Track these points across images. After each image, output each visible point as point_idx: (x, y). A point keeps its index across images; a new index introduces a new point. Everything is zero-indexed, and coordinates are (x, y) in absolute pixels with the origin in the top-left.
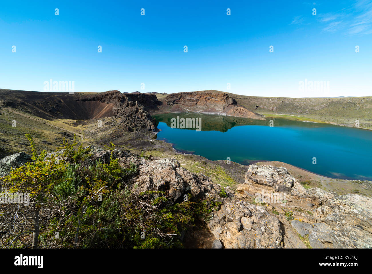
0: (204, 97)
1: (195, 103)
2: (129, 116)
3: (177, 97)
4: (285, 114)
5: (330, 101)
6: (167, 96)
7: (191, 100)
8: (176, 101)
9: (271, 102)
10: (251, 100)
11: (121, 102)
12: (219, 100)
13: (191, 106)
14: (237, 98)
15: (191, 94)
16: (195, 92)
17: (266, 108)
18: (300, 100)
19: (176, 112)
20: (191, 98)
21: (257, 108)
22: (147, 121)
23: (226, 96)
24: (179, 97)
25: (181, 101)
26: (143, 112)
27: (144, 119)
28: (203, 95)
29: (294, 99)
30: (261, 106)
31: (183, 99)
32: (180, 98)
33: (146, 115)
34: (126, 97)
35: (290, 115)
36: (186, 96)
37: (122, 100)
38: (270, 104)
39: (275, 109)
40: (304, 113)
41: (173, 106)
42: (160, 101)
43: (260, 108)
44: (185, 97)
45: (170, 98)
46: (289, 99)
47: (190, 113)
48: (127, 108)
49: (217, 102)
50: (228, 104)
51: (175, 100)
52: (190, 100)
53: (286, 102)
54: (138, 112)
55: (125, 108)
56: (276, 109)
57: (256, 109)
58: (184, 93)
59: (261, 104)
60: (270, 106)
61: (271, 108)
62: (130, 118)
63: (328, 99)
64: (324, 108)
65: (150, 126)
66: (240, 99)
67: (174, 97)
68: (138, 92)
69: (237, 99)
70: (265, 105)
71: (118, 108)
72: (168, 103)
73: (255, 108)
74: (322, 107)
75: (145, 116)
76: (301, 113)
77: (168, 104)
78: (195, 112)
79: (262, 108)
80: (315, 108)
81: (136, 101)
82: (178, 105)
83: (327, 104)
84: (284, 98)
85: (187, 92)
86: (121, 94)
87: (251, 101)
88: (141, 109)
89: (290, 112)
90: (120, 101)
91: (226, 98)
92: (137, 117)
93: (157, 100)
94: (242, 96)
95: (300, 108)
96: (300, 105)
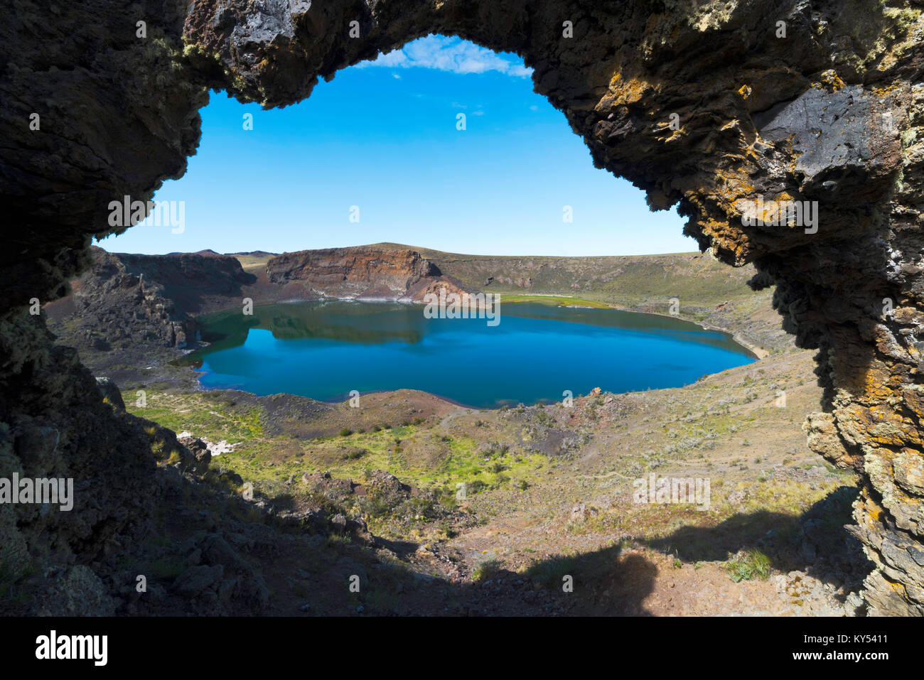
0: (363, 261)
1: (340, 275)
3: (297, 262)
4: (547, 293)
5: (627, 263)
6: (271, 262)
7: (331, 270)
8: (293, 273)
9: (521, 268)
10: (479, 265)
12: (398, 266)
13: (331, 283)
14: (445, 260)
15: (331, 253)
16: (341, 249)
17: (510, 281)
18: (576, 261)
19: (291, 301)
20: (332, 265)
21: (490, 283)
23: (413, 256)
24: (301, 261)
25: (308, 273)
28: (361, 256)
29: (566, 260)
30: (500, 278)
31: (311, 268)
32: (303, 266)
35: (556, 295)
36: (318, 259)
38: (520, 271)
39: (527, 282)
40: (582, 288)
41: (285, 286)
42: (253, 273)
43: (498, 282)
44: (316, 262)
45: (277, 266)
46: (556, 260)
47: (330, 301)
49: (395, 271)
50: (418, 276)
51: (291, 270)
52: (330, 269)
53: (552, 266)
55: (107, 293)
56: (531, 283)
57: (487, 285)
58: (314, 252)
59: (500, 272)
60: (519, 276)
61: (519, 282)
63: (626, 258)
64: (617, 276)
65: (173, 336)
66: (454, 262)
67: (288, 262)
68: (209, 251)
69: (446, 264)
70: (507, 276)
71: (90, 293)
72: (273, 279)
73: (485, 283)
74: (615, 275)
76: (577, 290)
77: (272, 281)
78: (341, 299)
79: (501, 281)
80: (603, 277)
81: (139, 275)
82: (297, 282)
83: (622, 269)
84: (547, 258)
85: (321, 250)
86: (108, 254)
87: (477, 267)
89: (556, 288)
91: (414, 262)
93: (242, 270)
94: (458, 256)
95: (576, 280)
96: (577, 271)
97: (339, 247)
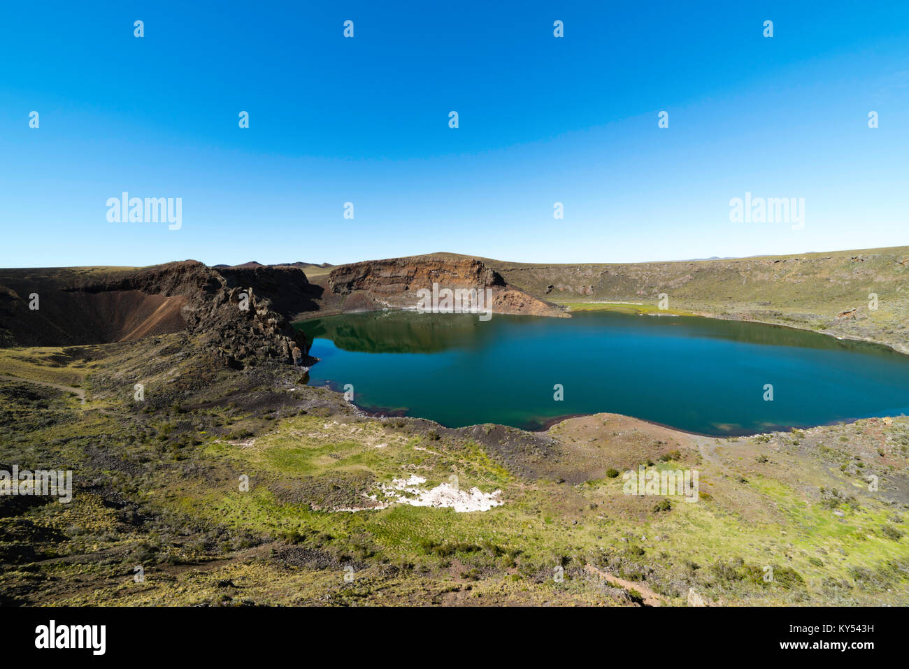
0: (425, 271)
1: (403, 285)
2: (230, 328)
3: (358, 273)
4: (611, 301)
5: (696, 269)
6: (333, 273)
7: (393, 280)
8: (355, 284)
9: (579, 276)
10: (536, 273)
11: (205, 291)
12: (461, 275)
13: (393, 293)
14: (502, 269)
15: (392, 263)
16: (401, 259)
17: (571, 289)
18: (639, 268)
19: (356, 311)
20: (394, 275)
21: (550, 291)
22: (281, 338)
23: (478, 266)
24: (363, 271)
25: (370, 284)
26: (268, 316)
27: (272, 333)
28: (423, 266)
29: (627, 266)
30: (560, 286)
31: (372, 279)
32: (365, 276)
33: (276, 322)
34: (219, 278)
35: (623, 303)
36: (380, 270)
37: (209, 287)
38: (579, 279)
39: (589, 290)
40: (650, 295)
41: (348, 296)
42: (315, 284)
43: (558, 290)
44: (377, 272)
45: (340, 277)
46: (617, 267)
47: (393, 311)
48: (225, 306)
49: (457, 280)
50: (484, 285)
51: (354, 281)
52: (391, 279)
53: (613, 274)
54: (256, 316)
55: (217, 307)
56: (593, 290)
57: (547, 293)
58: (376, 263)
59: (559, 280)
60: (579, 284)
61: (581, 289)
62: (233, 332)
63: (693, 264)
64: (687, 283)
65: (290, 351)
66: (511, 270)
67: (350, 273)
68: (254, 262)
69: (504, 273)
70: (567, 284)
71: (199, 307)
72: (336, 290)
73: (546, 292)
74: (684, 282)
75: (276, 326)
76: (644, 297)
77: (335, 292)
78: (405, 308)
79: (561, 289)
80: (671, 283)
81: (248, 288)
82: (360, 292)
83: (692, 275)
84: (607, 265)
85: (382, 261)
86: (207, 269)
87: (535, 275)
88: (262, 308)
89: (621, 295)
90: (205, 288)
91: (479, 271)
92: (252, 330)
93: (307, 281)
94: (514, 264)
95: (641, 286)
96: (641, 278)
97: (399, 257)
